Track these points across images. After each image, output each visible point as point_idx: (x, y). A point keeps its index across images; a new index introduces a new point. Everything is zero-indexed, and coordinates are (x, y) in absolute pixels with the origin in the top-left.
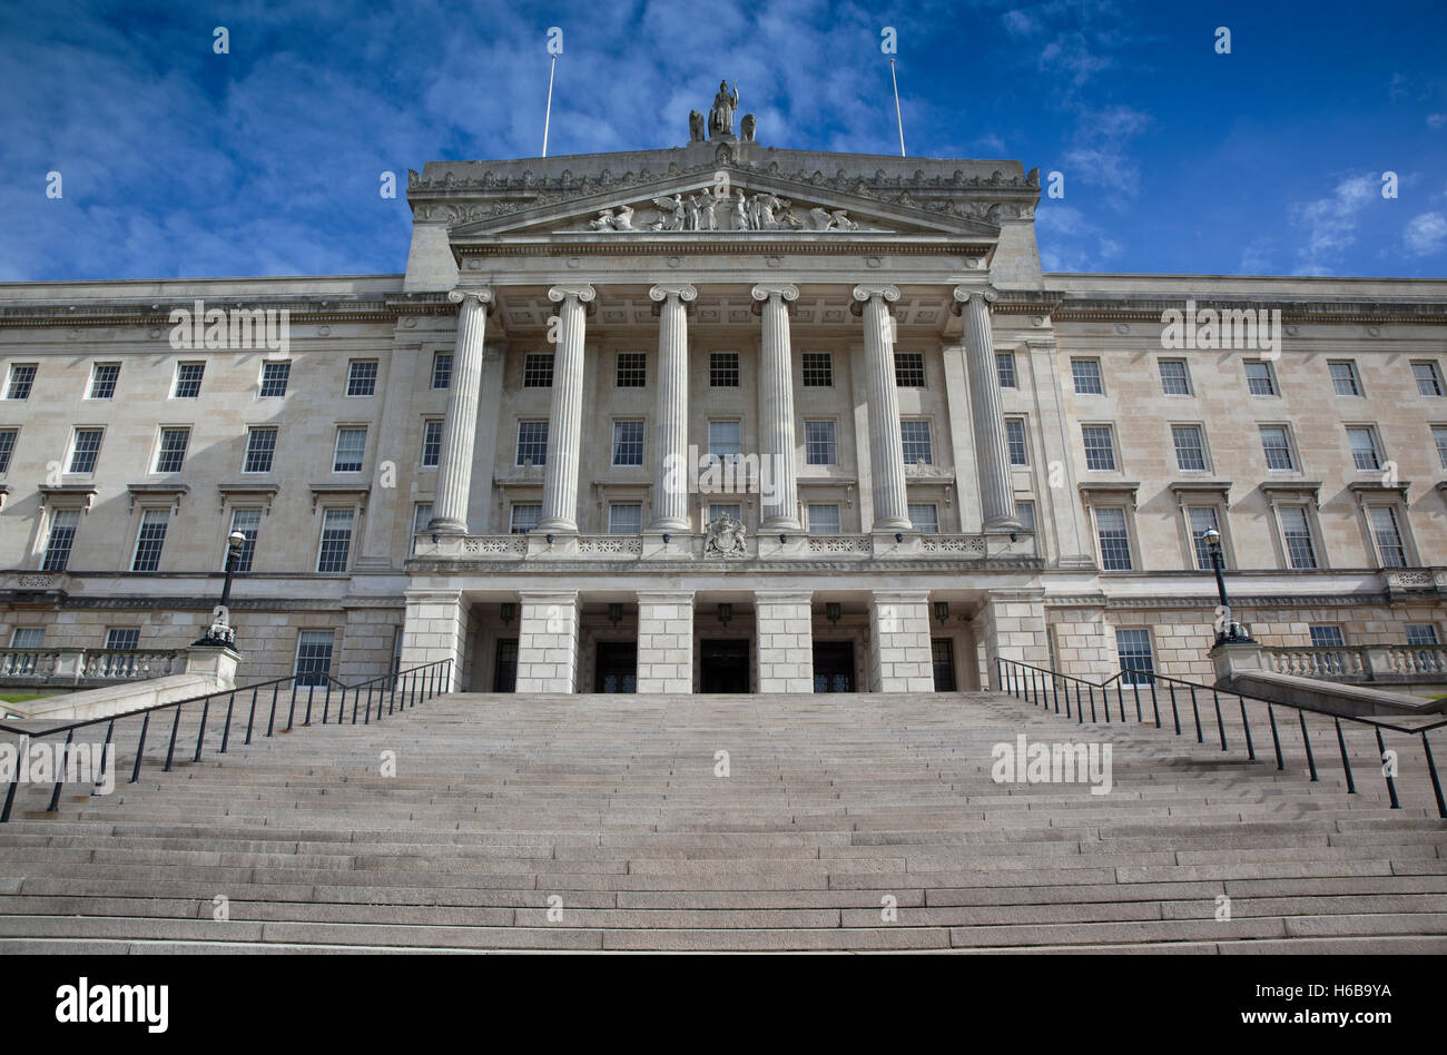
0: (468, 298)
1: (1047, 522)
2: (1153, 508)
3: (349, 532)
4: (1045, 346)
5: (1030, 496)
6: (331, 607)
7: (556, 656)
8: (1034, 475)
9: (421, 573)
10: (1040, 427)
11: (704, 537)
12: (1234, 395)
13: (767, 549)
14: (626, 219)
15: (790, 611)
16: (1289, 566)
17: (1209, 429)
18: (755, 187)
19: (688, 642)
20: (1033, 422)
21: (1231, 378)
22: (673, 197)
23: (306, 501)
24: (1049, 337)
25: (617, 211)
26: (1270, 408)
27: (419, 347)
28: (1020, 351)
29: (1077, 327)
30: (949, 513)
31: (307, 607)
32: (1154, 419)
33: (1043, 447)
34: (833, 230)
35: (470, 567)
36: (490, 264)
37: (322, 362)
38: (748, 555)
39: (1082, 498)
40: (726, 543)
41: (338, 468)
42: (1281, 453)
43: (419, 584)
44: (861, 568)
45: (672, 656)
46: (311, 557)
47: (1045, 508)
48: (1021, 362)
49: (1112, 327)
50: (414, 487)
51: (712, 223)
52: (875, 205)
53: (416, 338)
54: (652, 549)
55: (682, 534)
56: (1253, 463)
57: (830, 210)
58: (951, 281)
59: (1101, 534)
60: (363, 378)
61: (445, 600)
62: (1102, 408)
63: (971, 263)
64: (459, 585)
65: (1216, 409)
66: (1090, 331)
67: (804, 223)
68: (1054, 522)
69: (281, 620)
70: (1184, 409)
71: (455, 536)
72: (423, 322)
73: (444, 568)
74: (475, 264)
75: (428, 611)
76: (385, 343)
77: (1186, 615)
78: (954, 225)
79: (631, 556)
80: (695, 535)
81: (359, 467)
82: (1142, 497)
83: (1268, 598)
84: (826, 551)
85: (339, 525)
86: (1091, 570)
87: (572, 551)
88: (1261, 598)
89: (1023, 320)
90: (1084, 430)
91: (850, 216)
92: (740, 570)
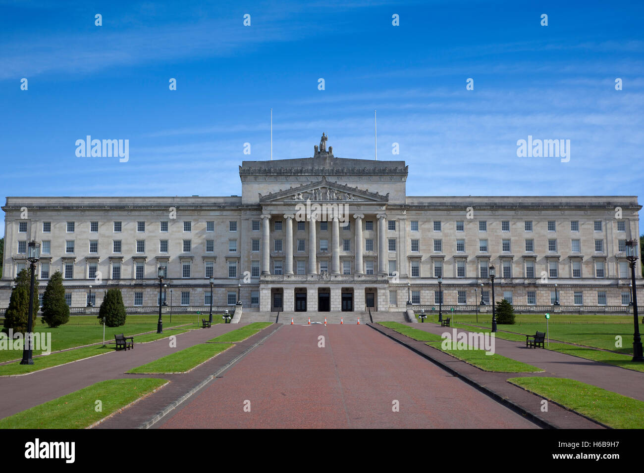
0: (265, 217)
1: (398, 266)
2: (426, 262)
3: (235, 267)
4: (403, 219)
5: (395, 259)
6: (235, 286)
7: (291, 300)
8: (397, 254)
9: (263, 283)
10: (399, 242)
11: (320, 275)
12: (452, 231)
13: (333, 278)
14: (301, 197)
15: (337, 291)
16: (457, 276)
17: (443, 241)
18: (331, 188)
19: (317, 297)
20: (398, 240)
21: (452, 226)
22: (312, 190)
23: (225, 259)
24: (405, 217)
25: (299, 194)
26: (460, 234)
27: (248, 219)
28: (397, 221)
29: (414, 212)
30: (375, 263)
31: (229, 286)
32: (430, 238)
33: (400, 247)
34: (350, 200)
35: (273, 282)
36: (270, 208)
37: (222, 222)
38: (329, 279)
39: (409, 260)
40: (324, 277)
41: (230, 250)
42: (461, 247)
43: (262, 286)
44: (351, 282)
45: (314, 300)
46: (226, 273)
47: (398, 262)
48: (397, 224)
49: (423, 212)
50: (251, 257)
51: (321, 198)
52: (360, 193)
53: (247, 217)
54: (309, 278)
55: (315, 274)
56: (453, 250)
57: (349, 194)
58: (376, 213)
59: (412, 267)
60: (233, 226)
61: (267, 289)
62: (417, 235)
63: (381, 208)
64: (271, 286)
65: (446, 235)
66: (417, 214)
67: (343, 198)
68: (400, 266)
69: (223, 289)
70: (437, 235)
71: (269, 275)
72: (248, 212)
73: (267, 282)
74: (266, 208)
75: (264, 291)
76: (239, 217)
77: (428, 288)
78: (378, 199)
79: (305, 280)
80: (318, 275)
81: (235, 250)
82: (423, 259)
83: (448, 285)
84: (345, 278)
85: (233, 265)
86: (407, 278)
87: (293, 278)
88: (447, 284)
89: (399, 212)
90: (412, 241)
91: (354, 196)
92: (327, 282)
